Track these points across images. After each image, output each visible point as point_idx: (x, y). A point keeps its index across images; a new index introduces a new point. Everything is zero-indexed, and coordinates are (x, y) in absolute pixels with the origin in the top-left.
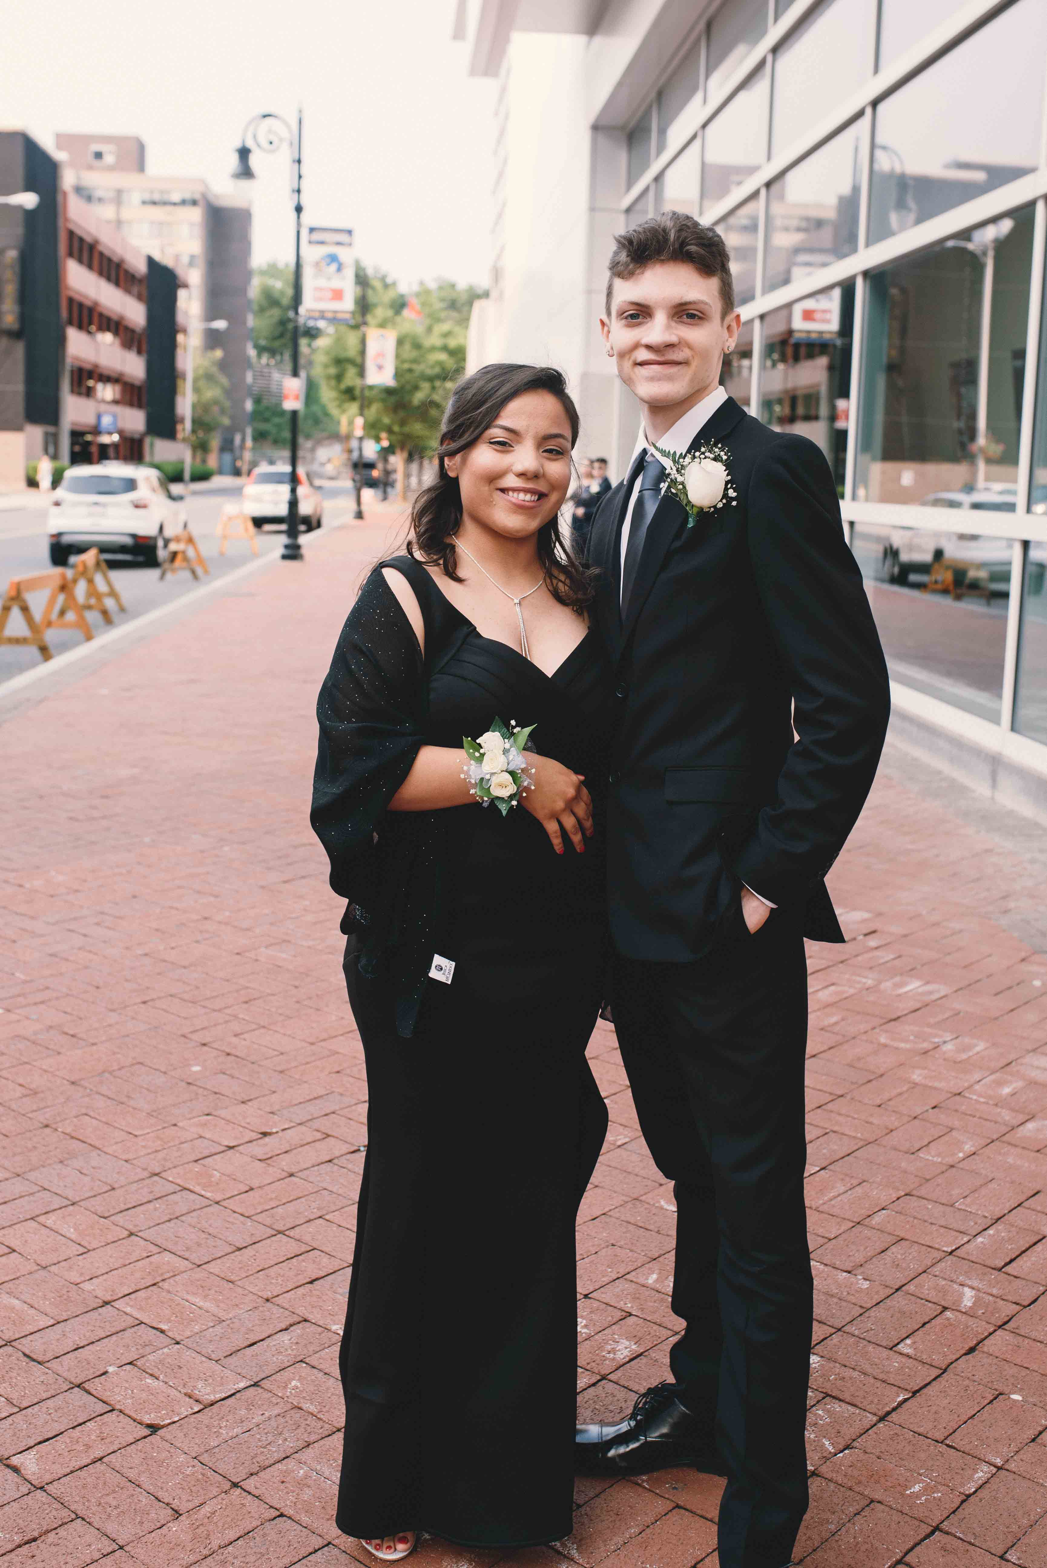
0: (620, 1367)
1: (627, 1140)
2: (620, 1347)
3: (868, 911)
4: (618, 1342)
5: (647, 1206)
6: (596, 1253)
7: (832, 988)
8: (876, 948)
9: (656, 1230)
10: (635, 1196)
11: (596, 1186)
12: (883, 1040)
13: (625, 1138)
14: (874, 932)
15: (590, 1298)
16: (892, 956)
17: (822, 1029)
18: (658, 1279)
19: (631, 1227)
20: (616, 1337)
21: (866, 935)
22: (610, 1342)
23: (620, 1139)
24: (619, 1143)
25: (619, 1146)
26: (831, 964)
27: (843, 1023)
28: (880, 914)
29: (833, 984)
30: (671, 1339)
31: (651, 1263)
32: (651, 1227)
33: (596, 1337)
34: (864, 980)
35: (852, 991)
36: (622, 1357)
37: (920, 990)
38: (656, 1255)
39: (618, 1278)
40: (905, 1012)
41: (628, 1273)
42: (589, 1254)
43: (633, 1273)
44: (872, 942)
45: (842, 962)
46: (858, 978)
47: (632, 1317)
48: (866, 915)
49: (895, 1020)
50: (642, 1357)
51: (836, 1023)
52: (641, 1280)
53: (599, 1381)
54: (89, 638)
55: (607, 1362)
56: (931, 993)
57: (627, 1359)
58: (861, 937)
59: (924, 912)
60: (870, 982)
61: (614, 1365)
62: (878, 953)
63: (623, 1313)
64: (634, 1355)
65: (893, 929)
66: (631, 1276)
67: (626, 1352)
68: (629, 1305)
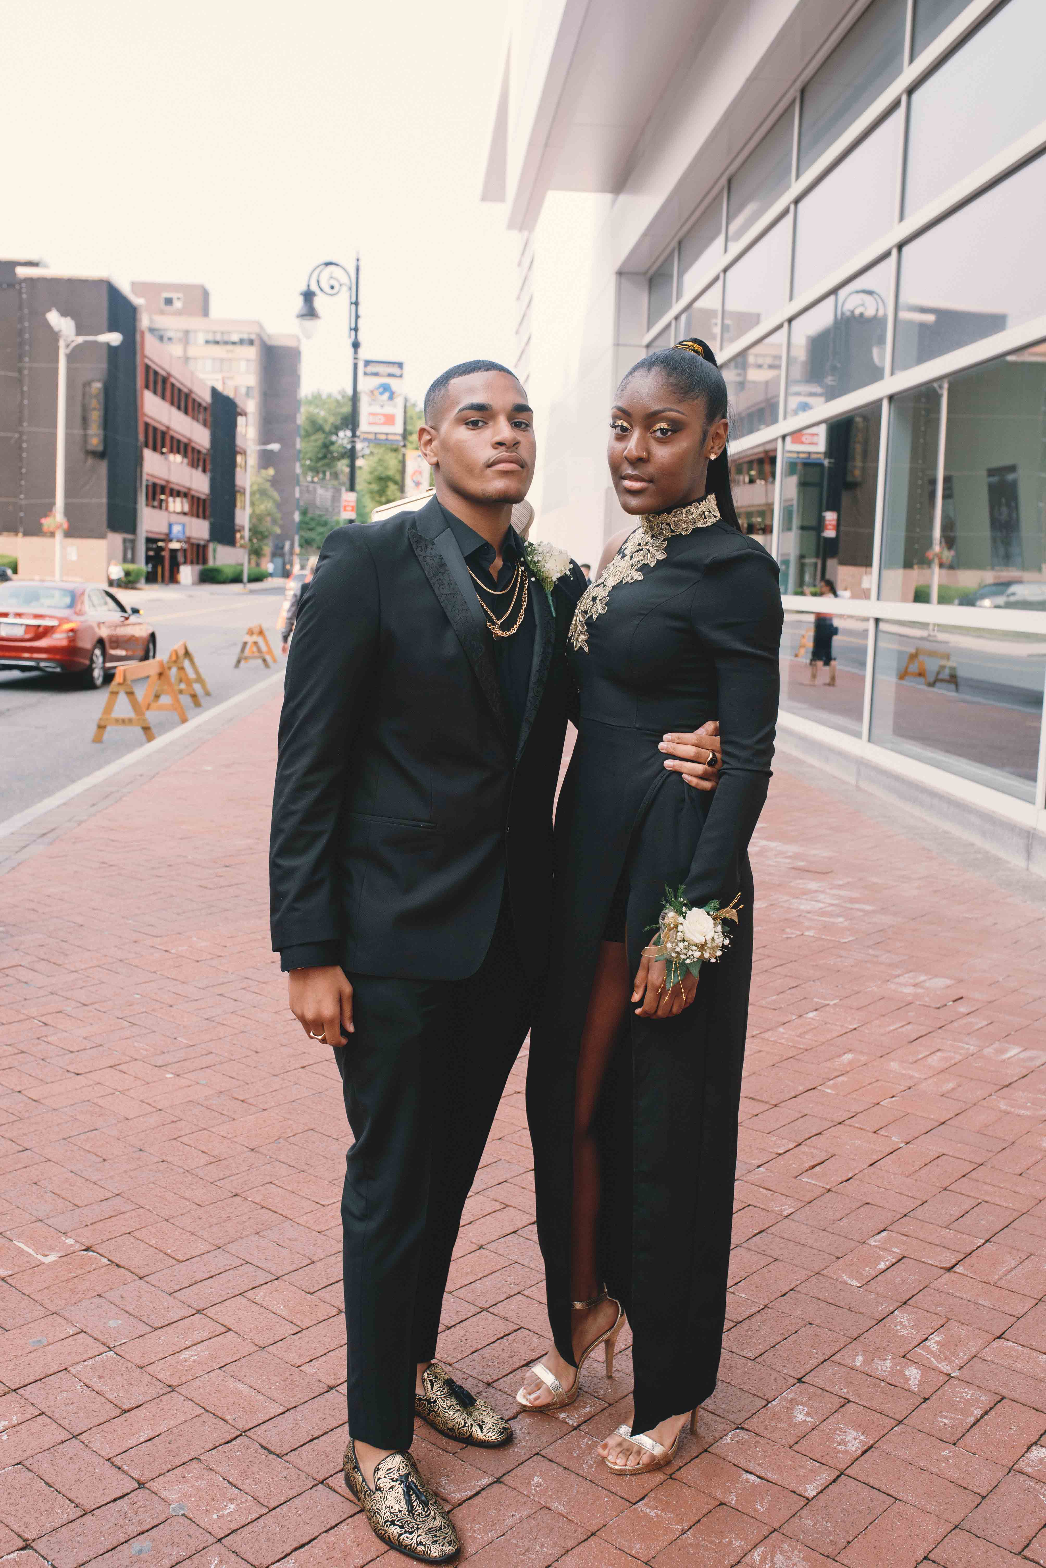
0: (855, 1461)
1: (792, 1210)
2: (849, 1438)
3: (952, 978)
4: (846, 1432)
5: (830, 1281)
6: (796, 1332)
7: (939, 1054)
8: (969, 1014)
9: (848, 1307)
10: (816, 1270)
11: (776, 1260)
12: (1003, 1106)
13: (790, 1208)
14: (961, 998)
15: (803, 1382)
16: (985, 1023)
17: (942, 1096)
18: (864, 1361)
19: (823, 1304)
20: (842, 1426)
21: (954, 1001)
22: (838, 1432)
23: (785, 1209)
24: (785, 1213)
25: (786, 1217)
26: (931, 1030)
27: (960, 1089)
28: (960, 981)
29: (939, 1050)
30: (896, 1429)
31: (852, 1344)
32: (842, 1304)
33: (822, 1426)
34: (967, 1046)
35: (958, 1057)
36: (854, 1449)
37: (1022, 1056)
38: (855, 1335)
39: (825, 1360)
40: (1016, 1079)
41: (834, 1355)
42: (790, 1333)
43: (838, 1355)
44: (962, 1009)
45: (941, 1028)
46: (961, 1044)
47: (850, 1403)
48: (949, 982)
49: (1007, 1086)
50: (873, 1449)
51: (953, 1089)
52: (848, 1362)
53: (838, 1476)
54: (184, 720)
55: (840, 1455)
56: (1032, 1059)
57: (859, 1452)
58: (951, 1004)
59: (1001, 979)
60: (972, 1048)
61: (849, 1458)
62: (971, 1019)
63: (841, 1400)
64: (866, 1447)
65: (977, 996)
66: (837, 1358)
67: (856, 1444)
68: (845, 1390)
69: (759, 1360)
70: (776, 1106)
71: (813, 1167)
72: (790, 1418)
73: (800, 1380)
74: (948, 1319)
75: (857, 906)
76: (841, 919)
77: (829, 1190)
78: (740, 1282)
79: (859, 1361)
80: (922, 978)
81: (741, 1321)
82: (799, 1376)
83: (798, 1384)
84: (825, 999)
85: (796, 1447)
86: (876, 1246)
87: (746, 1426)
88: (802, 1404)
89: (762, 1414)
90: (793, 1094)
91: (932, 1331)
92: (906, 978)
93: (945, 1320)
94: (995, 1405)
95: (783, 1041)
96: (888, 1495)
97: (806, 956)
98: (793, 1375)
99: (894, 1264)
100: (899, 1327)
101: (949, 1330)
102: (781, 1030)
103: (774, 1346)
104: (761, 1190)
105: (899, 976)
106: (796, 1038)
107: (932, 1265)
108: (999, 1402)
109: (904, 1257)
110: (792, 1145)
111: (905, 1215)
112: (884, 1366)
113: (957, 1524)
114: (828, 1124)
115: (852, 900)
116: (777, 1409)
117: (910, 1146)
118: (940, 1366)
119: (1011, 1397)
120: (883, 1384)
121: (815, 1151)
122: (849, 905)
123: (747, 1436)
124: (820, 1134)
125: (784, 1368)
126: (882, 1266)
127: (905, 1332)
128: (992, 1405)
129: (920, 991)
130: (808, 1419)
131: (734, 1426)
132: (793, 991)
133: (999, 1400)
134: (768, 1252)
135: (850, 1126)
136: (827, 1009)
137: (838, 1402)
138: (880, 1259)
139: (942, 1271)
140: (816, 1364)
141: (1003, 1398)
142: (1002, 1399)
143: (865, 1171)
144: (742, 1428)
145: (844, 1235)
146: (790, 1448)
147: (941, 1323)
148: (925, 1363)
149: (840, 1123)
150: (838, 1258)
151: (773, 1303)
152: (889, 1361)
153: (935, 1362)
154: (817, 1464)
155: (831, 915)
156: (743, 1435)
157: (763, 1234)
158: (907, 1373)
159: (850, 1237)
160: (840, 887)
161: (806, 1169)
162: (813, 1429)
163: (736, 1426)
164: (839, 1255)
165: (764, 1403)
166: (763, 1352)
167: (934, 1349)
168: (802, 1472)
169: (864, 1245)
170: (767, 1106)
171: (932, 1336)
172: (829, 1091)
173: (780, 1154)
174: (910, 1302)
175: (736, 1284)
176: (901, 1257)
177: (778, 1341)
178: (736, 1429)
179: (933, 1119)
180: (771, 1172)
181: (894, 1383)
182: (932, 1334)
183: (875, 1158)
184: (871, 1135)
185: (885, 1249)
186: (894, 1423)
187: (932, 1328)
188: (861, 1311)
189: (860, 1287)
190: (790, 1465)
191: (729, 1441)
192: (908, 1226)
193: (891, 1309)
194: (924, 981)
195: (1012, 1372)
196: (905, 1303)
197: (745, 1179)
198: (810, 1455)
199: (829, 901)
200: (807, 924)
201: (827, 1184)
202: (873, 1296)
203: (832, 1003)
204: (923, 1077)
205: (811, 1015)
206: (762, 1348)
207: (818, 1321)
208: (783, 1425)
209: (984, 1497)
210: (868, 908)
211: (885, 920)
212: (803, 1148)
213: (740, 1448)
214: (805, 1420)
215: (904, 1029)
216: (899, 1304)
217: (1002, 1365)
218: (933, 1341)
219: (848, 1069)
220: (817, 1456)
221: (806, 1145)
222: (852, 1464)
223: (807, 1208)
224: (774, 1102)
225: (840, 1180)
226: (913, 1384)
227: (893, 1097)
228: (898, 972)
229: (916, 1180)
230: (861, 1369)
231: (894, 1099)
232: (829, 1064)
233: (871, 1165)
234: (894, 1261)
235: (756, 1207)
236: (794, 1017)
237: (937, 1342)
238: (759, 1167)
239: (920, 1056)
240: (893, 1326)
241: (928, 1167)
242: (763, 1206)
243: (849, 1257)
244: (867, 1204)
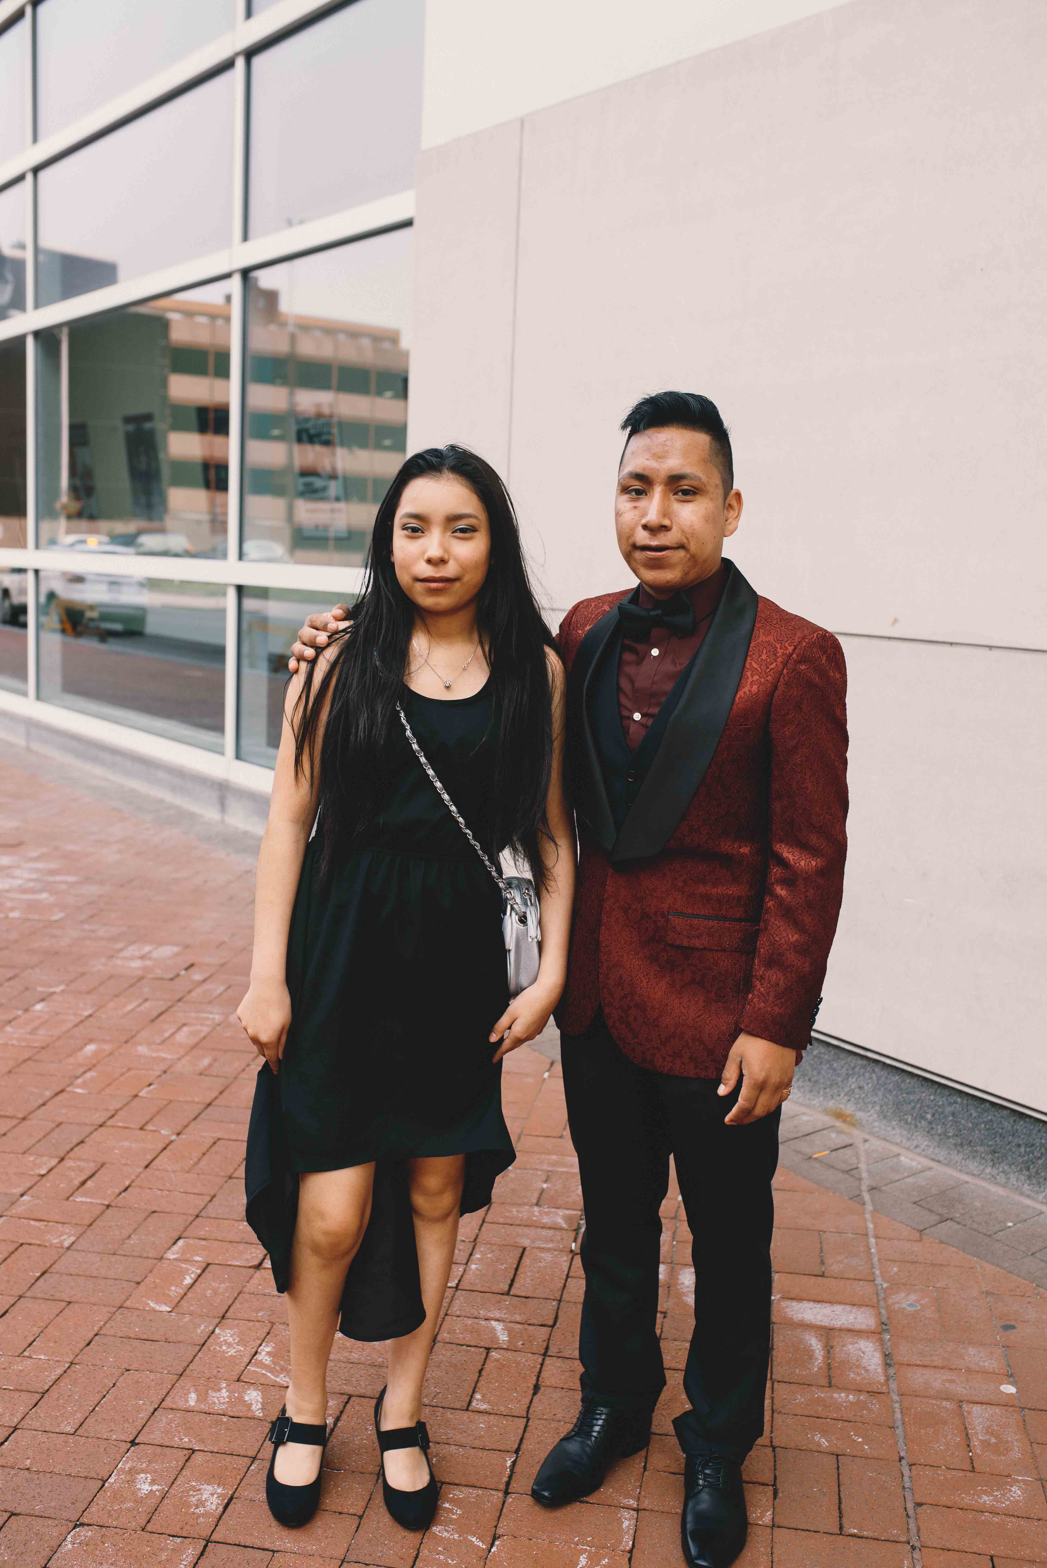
0: (218, 1521)
1: (73, 1239)
2: (205, 1496)
3: (177, 945)
4: (199, 1490)
5: (136, 1313)
6: (114, 1384)
7: (185, 1029)
8: (204, 981)
9: (163, 1339)
10: (117, 1303)
11: (70, 1303)
13: (69, 1236)
14: (192, 965)
15: (138, 1444)
17: (201, 1074)
18: (198, 1397)
19: (136, 1343)
20: (194, 1484)
21: (187, 969)
22: (191, 1493)
23: (65, 1240)
24: (66, 1244)
25: (68, 1248)
26: (170, 1004)
27: (217, 1064)
28: (187, 947)
29: (184, 1025)
30: (252, 1468)
31: (180, 1381)
32: (156, 1337)
33: (172, 1491)
34: (211, 1016)
35: (206, 1030)
36: (214, 1507)
38: (181, 1370)
39: (156, 1410)
41: (162, 1400)
42: (107, 1389)
43: (168, 1399)
44: (197, 977)
45: (180, 1000)
46: (205, 1015)
47: (196, 1452)
48: (175, 949)
50: (234, 1500)
51: (210, 1065)
52: (181, 1404)
53: (206, 1546)
55: (201, 1520)
57: (221, 1509)
58: (183, 972)
59: (227, 939)
60: (218, 1018)
61: (212, 1521)
62: (207, 986)
63: (186, 1452)
64: (226, 1501)
65: (207, 960)
66: (168, 1403)
67: (215, 1500)
68: (186, 1440)
69: (79, 1432)
70: (24, 1119)
71: (84, 1183)
72: (134, 1493)
73: (133, 1443)
74: (273, 1323)
75: (58, 878)
76: (44, 895)
77: (108, 1206)
78: (34, 1341)
79: (192, 1400)
80: (147, 949)
81: (48, 1390)
82: (131, 1438)
83: (133, 1448)
84: (51, 987)
85: (149, 1527)
86: (175, 1259)
87: (86, 1521)
88: (143, 1471)
89: (100, 1500)
90: (41, 1102)
91: (259, 1342)
92: (132, 951)
93: (269, 1325)
94: (344, 1407)
95: (14, 1042)
96: (264, 1549)
97: (16, 942)
98: (124, 1438)
99: (199, 1276)
100: (224, 1348)
101: (276, 1335)
102: (9, 1029)
103: (94, 1409)
104: (32, 1222)
105: (121, 950)
106: (29, 1037)
107: (240, 1266)
108: (347, 1403)
109: (208, 1264)
110: (54, 1162)
111: (197, 1216)
112: (221, 1397)
113: (342, 1557)
114: (89, 1129)
115: (52, 872)
116: (116, 1486)
117: (182, 1136)
118: (278, 1380)
119: (357, 1393)
120: (225, 1419)
121: (81, 1164)
122: (51, 879)
123: (90, 1533)
124: (82, 1142)
125: (111, 1434)
126: (188, 1281)
127: (232, 1352)
128: (341, 1407)
129: (148, 963)
130: (155, 1488)
131: (71, 1525)
132: (12, 983)
133: (346, 1400)
134: (58, 1296)
135: (113, 1127)
136: (55, 997)
137: (182, 1455)
138: (183, 1273)
139: (252, 1270)
140: (147, 1417)
141: (350, 1396)
142: (349, 1399)
143: (142, 1176)
144: (82, 1525)
145: (138, 1254)
146: (143, 1530)
147: (266, 1330)
148: (262, 1381)
149: (101, 1126)
150: (138, 1283)
151: (79, 1357)
152: (224, 1390)
153: (272, 1377)
154: (179, 1540)
155: (33, 891)
156: (85, 1533)
157: (47, 1275)
158: (247, 1398)
159: (145, 1255)
160: (35, 859)
161: (76, 1187)
162: (163, 1498)
163: (73, 1524)
164: (139, 1279)
165: (100, 1483)
166: (82, 1420)
167: (267, 1362)
168: (164, 1556)
169: (163, 1261)
170: (15, 1122)
171: (261, 1348)
172: (79, 1091)
173: (43, 1176)
174: (228, 1314)
175: (30, 1345)
176: (204, 1265)
177: (96, 1402)
178: (74, 1528)
179: (198, 1103)
180: (38, 1198)
181: (237, 1414)
182: (260, 1345)
183: (149, 1157)
184: (138, 1132)
185: (186, 1261)
186: (247, 1461)
187: (258, 1338)
188: (179, 1339)
189: (170, 1312)
190: (149, 1552)
191: (70, 1546)
192: (204, 1228)
193: (211, 1328)
194: (150, 952)
195: (351, 1365)
196: (223, 1317)
197: (9, 1213)
198: (168, 1532)
199: (27, 875)
200: (9, 904)
201: (104, 1199)
202: (187, 1318)
203: (59, 989)
204: (176, 1056)
205: (39, 1007)
206: (79, 1416)
207: (135, 1365)
208: (129, 1505)
209: (361, 1517)
210: (70, 879)
211: (92, 890)
212: (68, 1163)
213: (85, 1551)
214: (151, 1490)
215: (142, 1008)
216: (217, 1320)
217: (340, 1361)
218: (263, 1353)
219: (94, 1061)
220: (175, 1530)
221: (70, 1158)
222: (217, 1525)
223: (89, 1232)
224: (21, 1116)
225: (117, 1191)
226: (257, 1409)
227: (150, 1085)
228: (120, 945)
229: (198, 1174)
230: (198, 1409)
231: (152, 1087)
232: (72, 1060)
233: (147, 1167)
234: (199, 1271)
235: (30, 1244)
236: (20, 1012)
237: (268, 1353)
238: (22, 1195)
239: (167, 1035)
240: (218, 1348)
241: (207, 1156)
242: (38, 1242)
243: (150, 1279)
244: (154, 1212)
